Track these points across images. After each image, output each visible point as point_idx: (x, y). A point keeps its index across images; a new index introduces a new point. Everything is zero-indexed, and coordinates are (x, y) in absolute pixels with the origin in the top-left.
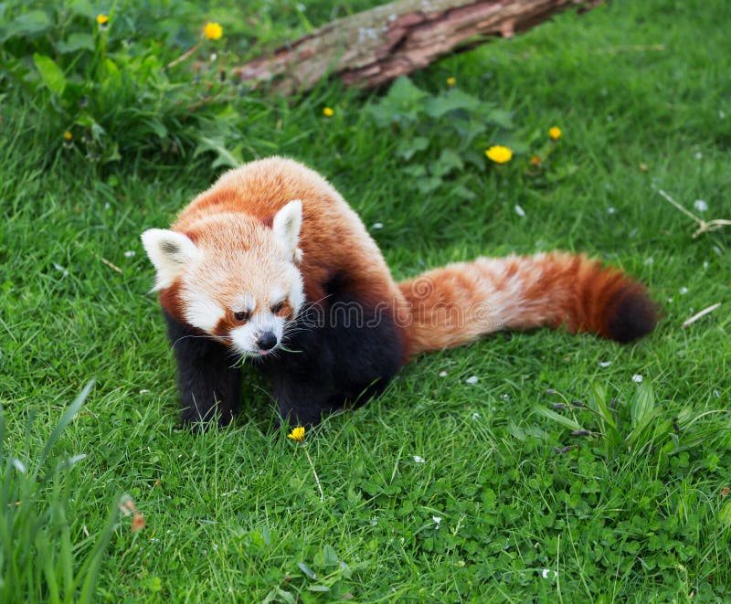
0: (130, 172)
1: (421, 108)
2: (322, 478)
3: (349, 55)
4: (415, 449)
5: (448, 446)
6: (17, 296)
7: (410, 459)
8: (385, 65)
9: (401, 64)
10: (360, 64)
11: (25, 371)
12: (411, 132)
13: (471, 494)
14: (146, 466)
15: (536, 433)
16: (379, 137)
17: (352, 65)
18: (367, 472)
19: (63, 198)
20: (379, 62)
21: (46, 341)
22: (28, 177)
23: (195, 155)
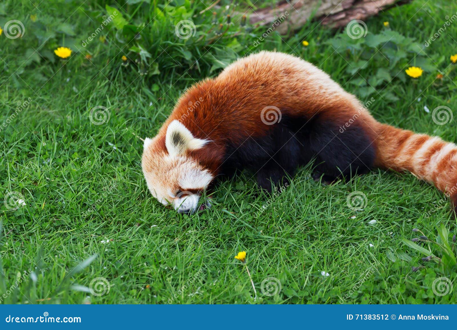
0: (168, 82)
1: (363, 42)
2: (257, 286)
3: (325, 6)
4: (323, 268)
5: (346, 265)
6: (80, 163)
7: (320, 274)
8: (349, 13)
9: (359, 12)
10: (332, 12)
11: (77, 212)
12: (358, 57)
13: (353, 298)
14: (142, 275)
15: (405, 257)
16: (337, 60)
17: (327, 13)
18: (288, 281)
19: (122, 98)
20: (345, 10)
21: (94, 192)
22: (100, 84)
23: (211, 72)
